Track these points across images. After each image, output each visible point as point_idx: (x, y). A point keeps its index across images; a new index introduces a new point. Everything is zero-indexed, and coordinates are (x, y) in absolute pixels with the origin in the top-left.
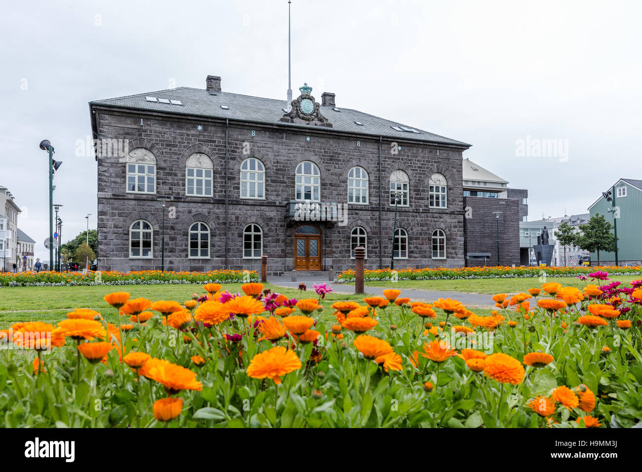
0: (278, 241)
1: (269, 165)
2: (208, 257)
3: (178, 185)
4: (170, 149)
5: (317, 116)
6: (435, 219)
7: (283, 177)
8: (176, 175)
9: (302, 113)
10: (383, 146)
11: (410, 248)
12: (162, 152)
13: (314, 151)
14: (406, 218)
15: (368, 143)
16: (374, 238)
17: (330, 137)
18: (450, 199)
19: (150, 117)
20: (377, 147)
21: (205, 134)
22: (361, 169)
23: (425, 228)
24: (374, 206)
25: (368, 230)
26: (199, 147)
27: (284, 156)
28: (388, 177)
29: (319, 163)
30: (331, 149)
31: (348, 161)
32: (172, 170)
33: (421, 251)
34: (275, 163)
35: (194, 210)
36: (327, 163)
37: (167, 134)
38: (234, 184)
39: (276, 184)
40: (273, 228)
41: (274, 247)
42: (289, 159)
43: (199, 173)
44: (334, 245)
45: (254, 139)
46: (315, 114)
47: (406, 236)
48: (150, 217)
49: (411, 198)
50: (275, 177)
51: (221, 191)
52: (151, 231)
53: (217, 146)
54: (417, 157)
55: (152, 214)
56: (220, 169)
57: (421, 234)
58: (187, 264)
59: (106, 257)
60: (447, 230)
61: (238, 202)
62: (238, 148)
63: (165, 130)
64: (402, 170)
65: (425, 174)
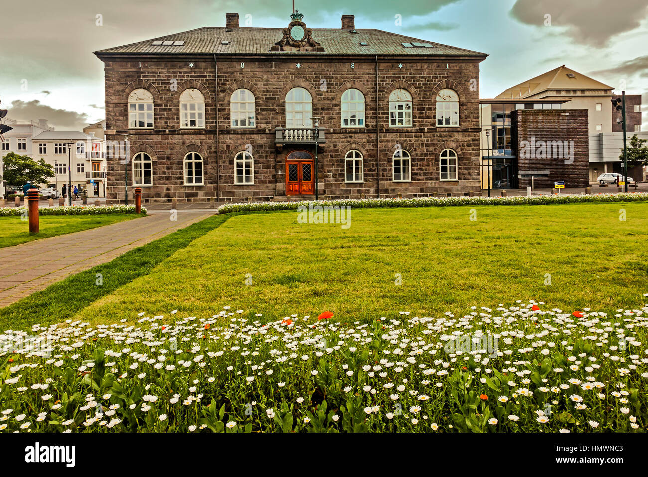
0: (268, 167)
1: (259, 94)
2: (202, 184)
3: (173, 119)
4: (165, 87)
5: (308, 42)
6: (444, 139)
7: (273, 105)
8: (170, 110)
9: (292, 41)
10: (382, 65)
11: (412, 170)
12: (158, 90)
13: (304, 77)
14: (408, 139)
15: (364, 64)
16: (371, 161)
17: (321, 61)
18: (463, 115)
19: (146, 60)
20: (373, 67)
21: (196, 70)
22: (356, 91)
23: (431, 149)
24: (371, 128)
25: (365, 153)
26: (191, 83)
27: (274, 85)
28: (387, 98)
29: (311, 88)
30: (323, 73)
31: (341, 84)
32: (167, 106)
33: (426, 173)
34: (264, 91)
35: (187, 141)
37: (162, 73)
38: (225, 115)
39: (265, 112)
40: (263, 154)
41: (264, 173)
42: (280, 87)
43: (193, 108)
44: (326, 169)
45: (243, 70)
46: (306, 40)
47: (409, 158)
48: (149, 149)
49: (414, 117)
50: (265, 106)
51: (213, 122)
52: (150, 161)
53: (207, 80)
54: (421, 74)
55: (151, 147)
56: (211, 102)
57: (426, 155)
58: (183, 190)
59: (113, 185)
60: (459, 149)
61: (228, 132)
62: (228, 81)
63: (160, 70)
64: (404, 89)
65: (431, 90)
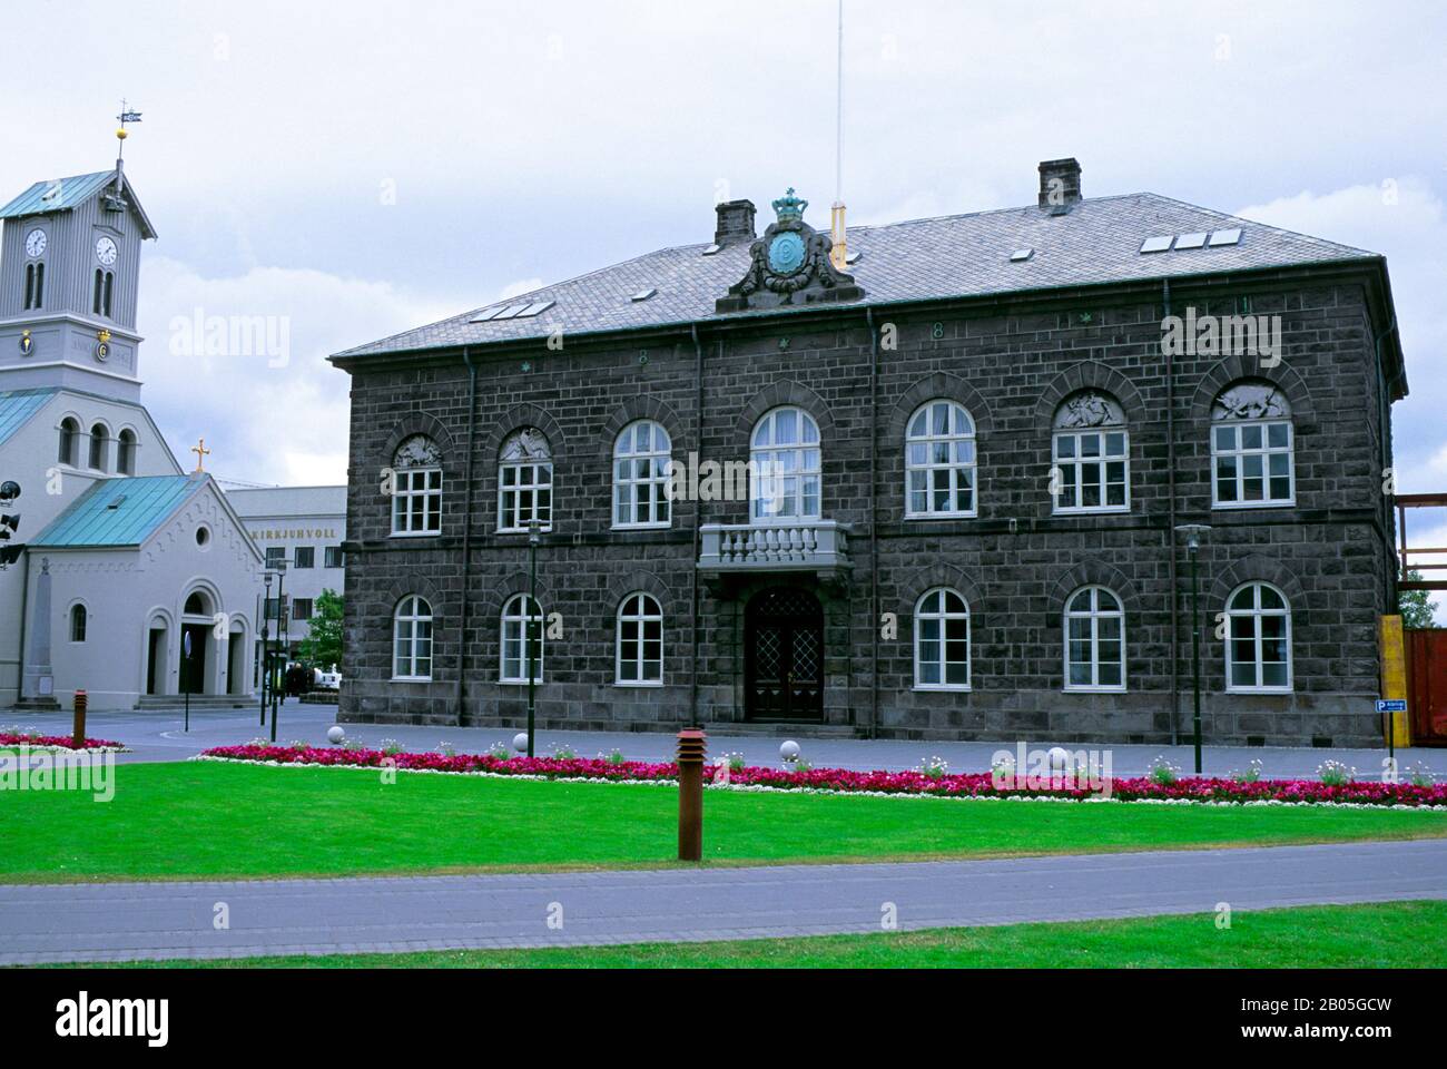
0: (699, 637)
1: (681, 431)
2: (540, 681)
3: (482, 507)
5: (815, 273)
6: (1239, 548)
9: (773, 275)
11: (1131, 652)
12: (454, 437)
13: (802, 375)
14: (1113, 550)
16: (992, 621)
18: (1310, 467)
21: (538, 379)
22: (952, 408)
24: (995, 517)
25: (976, 596)
26: (524, 413)
27: (721, 402)
28: (1048, 421)
31: (904, 388)
34: (694, 423)
35: (510, 566)
36: (838, 403)
38: (599, 492)
42: (735, 408)
43: (527, 476)
45: (645, 370)
46: (808, 270)
47: (1120, 614)
48: (430, 588)
49: (1136, 478)
51: (569, 514)
52: (430, 618)
53: (560, 404)
55: (432, 580)
56: (567, 461)
60: (1298, 582)
61: (605, 540)
62: (607, 401)
64: (1099, 392)
65: (1191, 390)
